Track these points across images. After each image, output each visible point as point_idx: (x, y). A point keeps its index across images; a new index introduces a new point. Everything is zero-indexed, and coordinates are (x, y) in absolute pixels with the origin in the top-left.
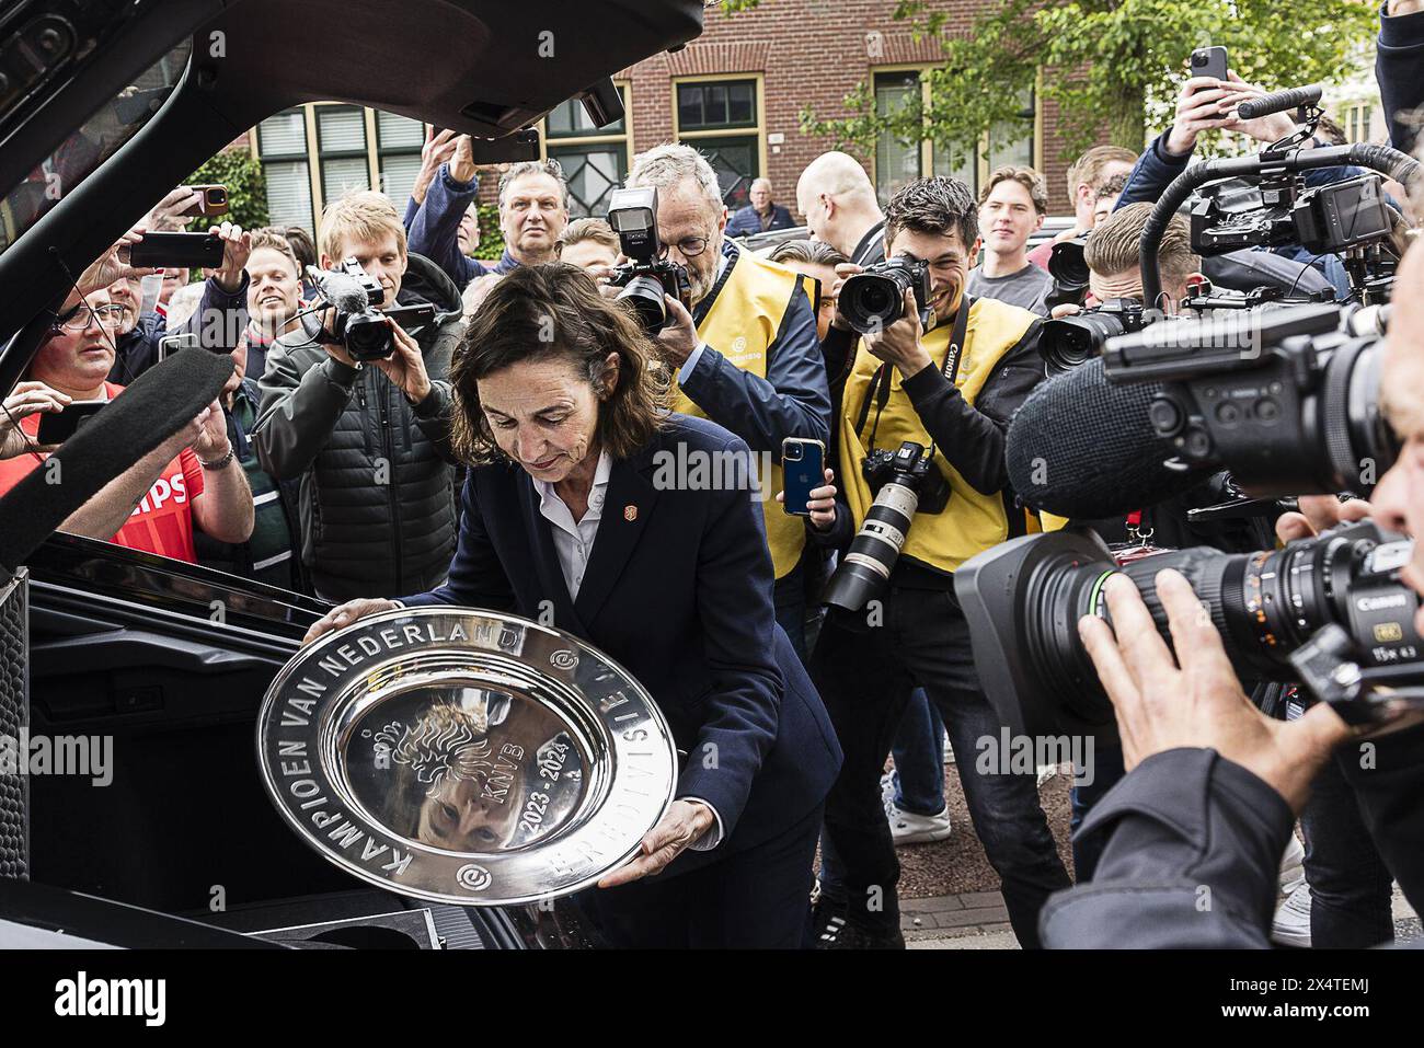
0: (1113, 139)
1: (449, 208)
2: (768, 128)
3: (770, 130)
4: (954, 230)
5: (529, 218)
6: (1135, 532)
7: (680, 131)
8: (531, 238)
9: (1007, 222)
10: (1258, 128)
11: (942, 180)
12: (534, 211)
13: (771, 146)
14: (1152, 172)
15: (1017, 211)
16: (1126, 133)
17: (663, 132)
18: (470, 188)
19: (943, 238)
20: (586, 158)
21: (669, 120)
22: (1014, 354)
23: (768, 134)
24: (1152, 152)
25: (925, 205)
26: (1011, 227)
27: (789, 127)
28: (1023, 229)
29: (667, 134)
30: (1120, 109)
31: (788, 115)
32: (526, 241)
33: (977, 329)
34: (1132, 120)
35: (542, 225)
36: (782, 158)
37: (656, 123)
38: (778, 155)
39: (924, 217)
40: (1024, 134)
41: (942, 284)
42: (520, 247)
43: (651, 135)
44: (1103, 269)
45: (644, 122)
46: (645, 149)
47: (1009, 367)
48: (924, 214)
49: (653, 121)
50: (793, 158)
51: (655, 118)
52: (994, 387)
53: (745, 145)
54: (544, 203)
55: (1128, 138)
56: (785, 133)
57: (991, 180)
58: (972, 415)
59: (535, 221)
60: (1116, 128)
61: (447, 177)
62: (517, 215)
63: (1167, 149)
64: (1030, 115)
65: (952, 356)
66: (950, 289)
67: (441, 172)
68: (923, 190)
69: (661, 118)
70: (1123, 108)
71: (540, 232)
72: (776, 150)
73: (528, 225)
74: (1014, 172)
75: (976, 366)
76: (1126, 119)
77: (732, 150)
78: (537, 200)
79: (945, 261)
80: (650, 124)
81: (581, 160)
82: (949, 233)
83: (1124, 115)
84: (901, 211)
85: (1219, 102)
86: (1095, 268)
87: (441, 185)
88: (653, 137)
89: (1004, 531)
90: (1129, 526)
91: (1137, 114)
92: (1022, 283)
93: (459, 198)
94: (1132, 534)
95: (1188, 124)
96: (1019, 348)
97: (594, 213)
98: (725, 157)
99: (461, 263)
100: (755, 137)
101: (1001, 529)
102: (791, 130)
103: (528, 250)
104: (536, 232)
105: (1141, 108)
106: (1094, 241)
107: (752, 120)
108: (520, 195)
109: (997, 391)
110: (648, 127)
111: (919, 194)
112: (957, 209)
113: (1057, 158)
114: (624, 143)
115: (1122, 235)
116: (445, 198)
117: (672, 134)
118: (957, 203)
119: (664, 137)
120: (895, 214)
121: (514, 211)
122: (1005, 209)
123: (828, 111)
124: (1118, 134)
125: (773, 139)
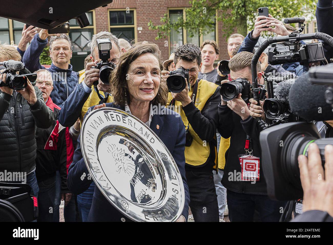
0: (238, 31)
1: (38, 48)
2: (137, 25)
3: (138, 26)
4: (195, 60)
5: (60, 53)
6: (247, 151)
7: (111, 25)
8: (61, 59)
9: (208, 57)
10: (277, 31)
11: (191, 45)
12: (61, 51)
13: (138, 31)
14: (248, 43)
15: (211, 54)
16: (242, 30)
17: (105, 26)
18: (45, 42)
19: (192, 63)
20: (81, 33)
21: (107, 22)
22: (212, 98)
23: (137, 27)
24: (248, 37)
25: (187, 53)
26: (209, 58)
27: (144, 25)
28: (213, 59)
29: (106, 26)
30: (240, 23)
31: (144, 22)
32: (59, 60)
33: (200, 89)
34: (243, 26)
35: (64, 55)
36: (142, 35)
37: (103, 23)
38: (140, 34)
39: (187, 56)
40: (212, 30)
41: (192, 76)
42: (57, 62)
43: (101, 27)
44: (234, 69)
45: (99, 22)
46: (100, 31)
47: (211, 101)
48: (187, 55)
49: (102, 22)
50: (145, 35)
51: (103, 21)
52: (207, 108)
53: (130, 30)
54: (64, 49)
55: (242, 31)
56: (143, 27)
57: (203, 44)
58: (203, 118)
59: (62, 54)
60: (239, 28)
61: (38, 38)
62: (56, 52)
63: (252, 36)
64: (215, 24)
65: (193, 97)
66: (194, 78)
67: (36, 36)
68: (186, 48)
69: (105, 21)
70: (241, 23)
71: (63, 57)
72: (140, 32)
73: (59, 55)
74: (210, 42)
75: (201, 102)
76: (241, 26)
77: (126, 32)
78: (62, 47)
79: (193, 70)
80: (101, 23)
81: (79, 34)
82: (194, 61)
83: (241, 25)
84: (180, 54)
85: (267, 23)
86: (232, 70)
87: (36, 40)
88: (102, 27)
89: (209, 152)
90: (246, 149)
91: (244, 24)
92: (212, 75)
93: (42, 45)
94: (246, 152)
95: (258, 29)
96: (213, 96)
97: (83, 51)
98: (124, 34)
99: (40, 66)
100: (133, 28)
101: (208, 151)
102: (145, 26)
103: (60, 63)
104: (62, 57)
105: (246, 23)
106: (231, 62)
107: (132, 23)
108: (57, 45)
109: (208, 109)
110: (100, 24)
111: (185, 49)
112: (196, 54)
113: (222, 37)
114: (93, 29)
115: (239, 60)
116: (37, 44)
117: (108, 26)
118: (196, 52)
119: (105, 27)
120: (178, 55)
121: (54, 51)
122: (207, 53)
123: (155, 21)
124: (239, 30)
125: (139, 29)
